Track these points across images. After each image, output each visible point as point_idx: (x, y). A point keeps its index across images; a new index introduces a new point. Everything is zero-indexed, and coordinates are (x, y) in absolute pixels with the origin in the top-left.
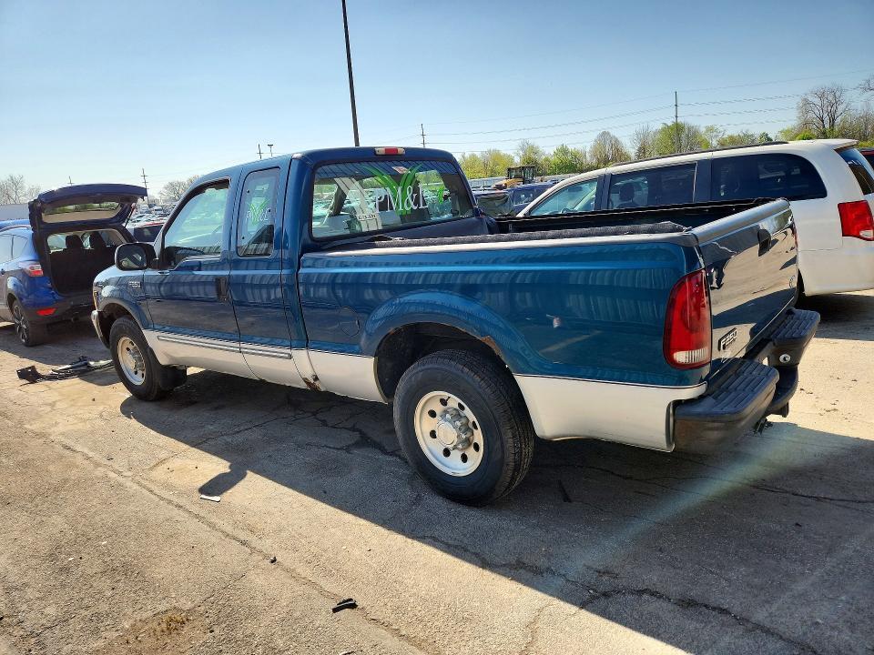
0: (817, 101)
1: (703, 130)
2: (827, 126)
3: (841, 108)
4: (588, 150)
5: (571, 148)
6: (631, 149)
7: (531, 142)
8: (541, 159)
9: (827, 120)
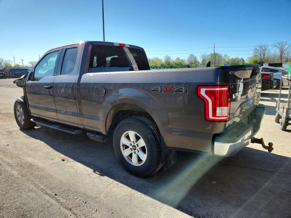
0: (259, 49)
1: (223, 56)
2: (262, 57)
3: (267, 52)
4: (186, 59)
5: (181, 58)
6: (200, 60)
7: (169, 55)
8: (171, 61)
9: (262, 55)
